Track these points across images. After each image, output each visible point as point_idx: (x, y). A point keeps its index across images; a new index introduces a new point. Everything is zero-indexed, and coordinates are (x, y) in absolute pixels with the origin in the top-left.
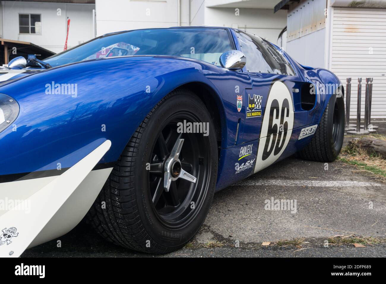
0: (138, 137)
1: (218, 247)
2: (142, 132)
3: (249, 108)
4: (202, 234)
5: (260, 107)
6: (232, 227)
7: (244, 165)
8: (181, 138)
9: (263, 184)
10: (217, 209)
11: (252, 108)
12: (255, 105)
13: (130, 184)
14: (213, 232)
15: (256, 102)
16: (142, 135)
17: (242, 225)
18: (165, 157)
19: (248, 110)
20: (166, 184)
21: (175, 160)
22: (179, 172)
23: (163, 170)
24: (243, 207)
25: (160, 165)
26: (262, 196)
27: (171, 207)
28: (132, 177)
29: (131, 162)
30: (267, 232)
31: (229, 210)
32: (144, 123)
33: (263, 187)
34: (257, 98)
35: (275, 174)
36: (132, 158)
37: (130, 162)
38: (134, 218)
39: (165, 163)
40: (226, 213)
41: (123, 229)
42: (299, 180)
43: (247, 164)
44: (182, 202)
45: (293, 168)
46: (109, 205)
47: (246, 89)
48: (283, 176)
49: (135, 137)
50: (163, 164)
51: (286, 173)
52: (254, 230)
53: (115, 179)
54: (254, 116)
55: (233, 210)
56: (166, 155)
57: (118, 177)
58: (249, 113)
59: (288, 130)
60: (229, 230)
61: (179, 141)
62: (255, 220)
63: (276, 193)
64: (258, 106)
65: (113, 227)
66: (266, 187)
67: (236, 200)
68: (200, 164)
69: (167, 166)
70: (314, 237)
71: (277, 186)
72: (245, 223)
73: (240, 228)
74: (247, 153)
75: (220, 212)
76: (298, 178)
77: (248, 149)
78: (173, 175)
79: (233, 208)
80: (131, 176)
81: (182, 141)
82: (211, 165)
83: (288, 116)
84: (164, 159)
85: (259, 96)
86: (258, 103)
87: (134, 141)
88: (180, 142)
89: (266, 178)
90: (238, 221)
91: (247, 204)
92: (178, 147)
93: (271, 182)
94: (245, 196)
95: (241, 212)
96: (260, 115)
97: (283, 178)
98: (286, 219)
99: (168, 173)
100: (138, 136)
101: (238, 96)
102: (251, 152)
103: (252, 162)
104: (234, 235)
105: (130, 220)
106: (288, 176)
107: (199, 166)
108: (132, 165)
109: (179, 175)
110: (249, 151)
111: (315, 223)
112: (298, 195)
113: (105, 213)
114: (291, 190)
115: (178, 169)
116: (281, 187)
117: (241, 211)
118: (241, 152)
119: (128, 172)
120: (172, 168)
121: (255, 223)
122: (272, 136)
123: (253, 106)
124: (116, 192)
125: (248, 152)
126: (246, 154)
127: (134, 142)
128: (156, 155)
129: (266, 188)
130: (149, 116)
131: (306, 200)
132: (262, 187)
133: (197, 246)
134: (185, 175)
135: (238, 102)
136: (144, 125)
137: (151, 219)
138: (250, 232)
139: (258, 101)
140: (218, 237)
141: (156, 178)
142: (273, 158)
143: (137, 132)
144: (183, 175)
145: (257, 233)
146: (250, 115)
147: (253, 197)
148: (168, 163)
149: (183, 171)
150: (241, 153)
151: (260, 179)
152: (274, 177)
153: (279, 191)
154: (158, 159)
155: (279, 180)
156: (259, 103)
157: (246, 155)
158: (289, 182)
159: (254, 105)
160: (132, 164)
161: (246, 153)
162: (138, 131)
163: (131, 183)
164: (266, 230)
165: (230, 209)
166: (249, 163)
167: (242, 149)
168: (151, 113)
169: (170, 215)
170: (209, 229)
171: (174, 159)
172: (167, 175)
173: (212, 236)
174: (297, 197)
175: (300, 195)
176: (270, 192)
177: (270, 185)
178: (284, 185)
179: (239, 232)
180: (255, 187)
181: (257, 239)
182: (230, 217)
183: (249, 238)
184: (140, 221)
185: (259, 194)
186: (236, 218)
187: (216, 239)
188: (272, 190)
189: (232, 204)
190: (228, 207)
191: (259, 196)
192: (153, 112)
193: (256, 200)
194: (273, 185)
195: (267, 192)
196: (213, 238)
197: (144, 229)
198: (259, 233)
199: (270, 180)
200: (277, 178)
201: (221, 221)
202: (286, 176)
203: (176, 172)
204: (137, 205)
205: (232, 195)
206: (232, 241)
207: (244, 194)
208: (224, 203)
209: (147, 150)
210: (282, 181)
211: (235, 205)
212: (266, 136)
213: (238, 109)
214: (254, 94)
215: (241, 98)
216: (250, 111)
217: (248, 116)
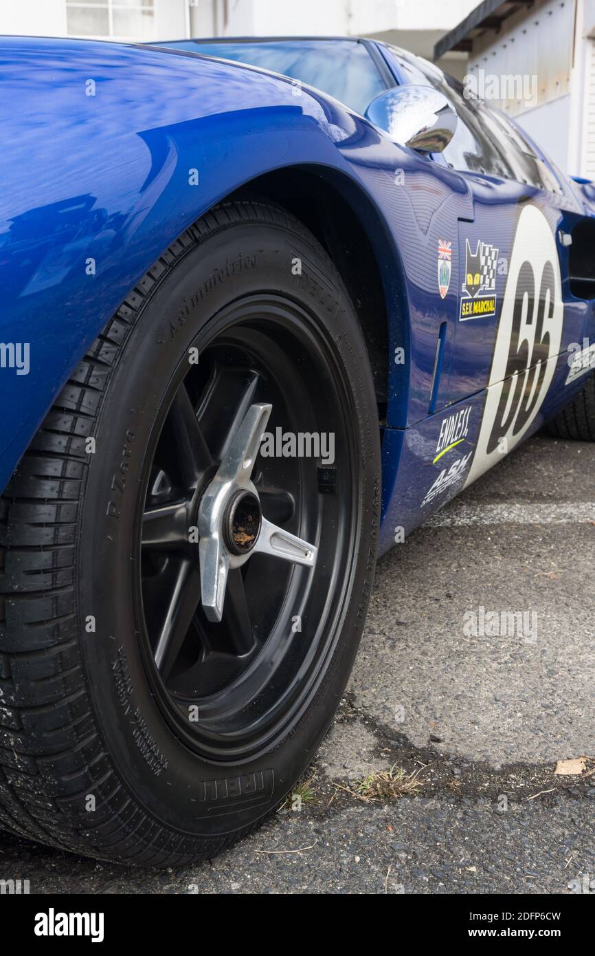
0: (82, 410)
1: (406, 794)
2: (99, 386)
3: (468, 287)
4: (335, 735)
5: (493, 284)
6: (429, 695)
7: (445, 475)
8: (259, 398)
9: (475, 522)
11: (473, 286)
12: (482, 277)
13: (58, 625)
14: (371, 724)
15: (483, 267)
16: (102, 397)
17: (460, 686)
18: (200, 476)
19: (466, 294)
20: (210, 592)
21: (242, 486)
22: (254, 531)
24: (440, 606)
25: (181, 509)
26: (487, 563)
27: (227, 656)
28: (60, 592)
29: (56, 524)
30: (551, 712)
31: (399, 623)
32: (106, 344)
33: (478, 530)
34: (487, 254)
35: (497, 484)
36: (59, 507)
37: (48, 524)
38: (84, 766)
39: (200, 500)
40: (393, 635)
41: (39, 810)
42: (572, 502)
43: (453, 471)
44: (265, 634)
45: (538, 464)
47: (460, 219)
48: (523, 489)
49: (69, 411)
50: (191, 504)
51: (526, 481)
52: (505, 705)
54: (478, 314)
55: (413, 623)
56: (201, 468)
58: (467, 304)
59: (549, 356)
60: (422, 708)
62: (494, 656)
63: (524, 551)
64: (487, 281)
66: (488, 531)
67: (412, 580)
68: (321, 490)
69: (209, 514)
71: (519, 527)
72: (464, 671)
73: (457, 698)
74: (456, 438)
75: (372, 632)
76: (567, 496)
77: (459, 425)
78: (232, 547)
79: (410, 613)
80: (56, 589)
81: (265, 412)
82: (361, 492)
83: (551, 315)
84: (195, 486)
85: (490, 248)
86: (488, 273)
87: (66, 427)
88: (258, 415)
89: (479, 500)
90: (442, 666)
91: (448, 596)
92: (251, 436)
93: (495, 512)
94: (436, 566)
95: (439, 628)
96: (492, 312)
97: (523, 497)
99: (212, 543)
100: (84, 403)
101: (440, 241)
102: (466, 431)
103: (464, 462)
104: (445, 733)
105: (64, 779)
107: (320, 497)
108: (61, 542)
109: (253, 541)
110: (460, 428)
112: (590, 554)
114: (564, 538)
115: (250, 518)
116: (531, 527)
117: (440, 623)
118: (441, 435)
119: (45, 571)
120: (231, 521)
121: (500, 672)
122: (515, 377)
123: (478, 279)
125: (458, 435)
126: (452, 441)
127: (64, 433)
128: (161, 473)
129: (490, 535)
130: (130, 311)
132: (476, 532)
133: (329, 797)
134: (275, 540)
135: (440, 263)
136: (107, 353)
137: (156, 754)
138: (495, 713)
139: (489, 263)
140: (393, 742)
141: (167, 561)
143: (78, 384)
144: (270, 540)
145: (519, 714)
146: (468, 310)
147: (460, 566)
148: (210, 501)
149: (268, 527)
150: (442, 438)
151: (461, 505)
152: (499, 495)
153: (531, 541)
154: (170, 489)
155: (517, 505)
156: (492, 272)
157: (454, 442)
158: (546, 511)
159: (477, 275)
160: (62, 534)
161: (454, 437)
162: (81, 378)
163: (61, 620)
164: (547, 702)
165: (402, 620)
166: (457, 466)
167: (445, 425)
168: (139, 299)
169: (223, 696)
170: (352, 707)
171: (234, 486)
172: (211, 550)
173: (371, 740)
176: (504, 549)
177: (498, 522)
178: (538, 522)
179: (456, 715)
180: (456, 531)
181: (530, 746)
182: (409, 650)
183: (499, 740)
184: (110, 773)
185: (473, 558)
186: (429, 654)
187: (386, 752)
188: (507, 539)
189: (403, 597)
190: (392, 608)
191: (476, 563)
192: (145, 294)
193: (473, 576)
194: (506, 524)
195: (495, 547)
196: (376, 749)
197: (129, 801)
198: (527, 716)
199: (492, 506)
200: (507, 498)
201: (385, 668)
202: (530, 490)
203: (240, 532)
204: (92, 710)
205: (395, 564)
206: (448, 760)
207: (429, 557)
208: (379, 596)
209: (127, 465)
210: (524, 507)
211: (413, 602)
212: (503, 378)
213: (440, 286)
214: (479, 241)
215: (447, 249)
216: (467, 295)
217: (463, 314)
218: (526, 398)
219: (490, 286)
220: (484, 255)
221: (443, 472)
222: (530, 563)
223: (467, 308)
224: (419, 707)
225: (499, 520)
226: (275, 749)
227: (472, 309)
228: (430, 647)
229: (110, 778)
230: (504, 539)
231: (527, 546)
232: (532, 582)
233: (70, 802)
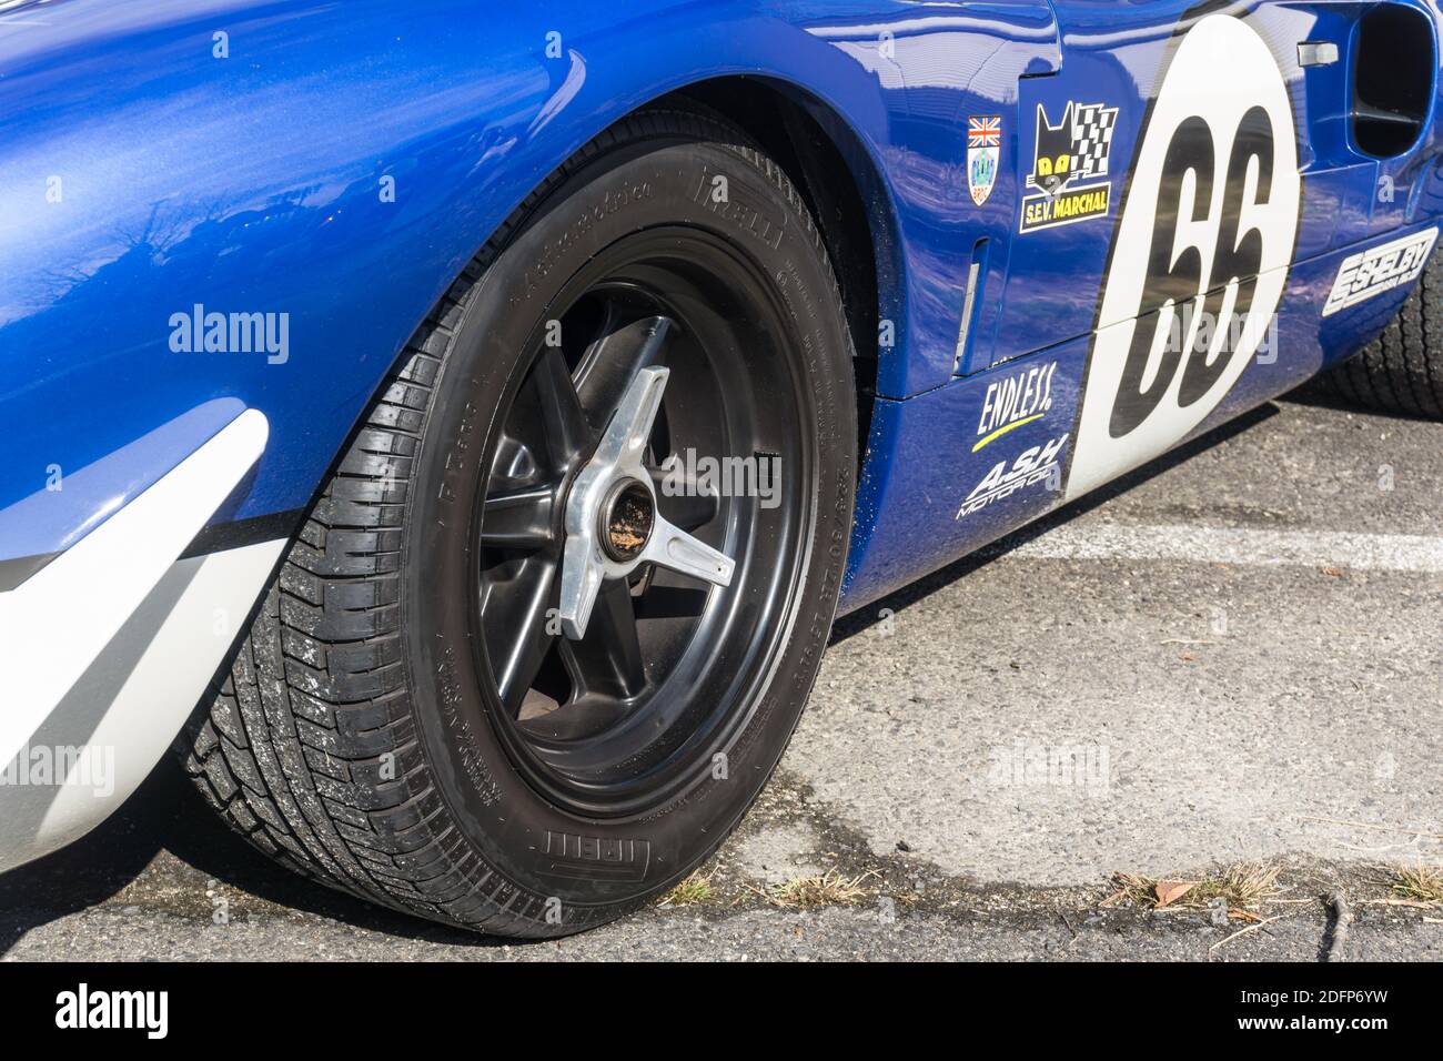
0: (417, 379)
1: (837, 902)
3: (1040, 179)
4: (764, 833)
5: (1104, 165)
6: (923, 796)
7: (1006, 470)
9: (1115, 553)
10: (860, 688)
11: (1053, 175)
12: (1075, 160)
13: (380, 614)
14: (822, 823)
15: (1078, 143)
16: (440, 365)
17: (976, 788)
18: (575, 456)
19: (1035, 191)
20: (571, 602)
21: (628, 472)
22: (643, 533)
23: (559, 518)
24: (996, 680)
25: (545, 498)
26: (1105, 621)
27: (606, 699)
28: (383, 578)
29: (383, 504)
30: (1092, 829)
31: (917, 700)
33: (1115, 567)
37: (374, 503)
38: (402, 776)
39: (571, 487)
40: (902, 715)
41: (350, 828)
42: (1313, 530)
43: (1022, 463)
44: (663, 674)
45: (1290, 456)
46: (277, 710)
48: (1233, 502)
49: (403, 380)
50: (558, 492)
52: (1030, 815)
53: (302, 588)
54: (1067, 218)
55: (941, 700)
56: (576, 445)
57: (316, 579)
58: (1039, 206)
59: (1262, 270)
60: (904, 812)
61: (643, 380)
63: (1177, 606)
64: (1089, 163)
65: (302, 814)
66: (1130, 570)
67: (966, 639)
69: (580, 505)
70: (1328, 864)
71: (1187, 565)
73: (963, 802)
74: (1023, 413)
75: (870, 709)
76: (1308, 519)
77: (1029, 392)
78: (610, 551)
79: (942, 686)
80: (378, 574)
81: (659, 379)
82: (816, 489)
83: (1262, 198)
84: (566, 468)
85: (1096, 110)
86: (1091, 149)
87: (399, 398)
88: (649, 382)
90: (959, 761)
91: (1014, 666)
93: (1159, 539)
94: (1016, 620)
95: (978, 711)
96: (1104, 211)
97: (1226, 516)
98: (1206, 755)
99: (581, 545)
101: (973, 121)
102: (1047, 403)
103: (1051, 452)
104: (923, 842)
106: (1256, 503)
108: (386, 523)
109: (642, 546)
111: (1348, 784)
112: (1291, 619)
113: (258, 747)
114: (1260, 590)
115: (641, 515)
116: (1210, 569)
117: (983, 704)
118: (987, 409)
119: (368, 554)
120: (609, 515)
122: (1167, 313)
123: (1063, 163)
124: (305, 650)
125: (1028, 407)
126: (1014, 417)
127: (395, 404)
128: (523, 449)
129: (1131, 577)
131: (1329, 648)
132: (1109, 570)
133: (733, 898)
134: (674, 546)
135: (973, 154)
137: (487, 781)
138: (1009, 825)
139: (1094, 133)
140: (844, 847)
141: (526, 563)
142: (1170, 421)
144: (667, 545)
145: (1044, 829)
146: (1042, 215)
147: (1056, 623)
148: (583, 490)
149: (662, 528)
152: (1184, 510)
153: (1198, 591)
154: (532, 471)
155: (1207, 530)
156: (1099, 148)
157: (1019, 419)
158: (1254, 543)
159: (1064, 158)
161: (1018, 411)
163: (383, 609)
164: (1094, 817)
165: (925, 695)
166: (1036, 457)
167: (994, 392)
170: (803, 802)
171: (618, 470)
172: (580, 552)
173: (815, 841)
174: (1286, 629)
175: (1301, 620)
176: (1145, 600)
177: (1155, 556)
178: (1228, 560)
179: (951, 823)
180: (1076, 567)
181: (1039, 866)
182: (917, 737)
183: (999, 857)
184: (430, 790)
185: (1085, 611)
186: (947, 745)
187: (831, 857)
188: (1158, 584)
189: (939, 664)
190: (916, 678)
191: (1085, 621)
192: (497, 244)
193: (1071, 641)
194: (1167, 560)
195: (1131, 597)
196: (818, 853)
197: (451, 828)
198: (1055, 832)
199: (1160, 528)
200: (1196, 516)
201: (870, 758)
202: (1247, 504)
203: (626, 532)
204: (413, 713)
205: (948, 613)
206: (913, 872)
207: (1010, 606)
208: (901, 659)
209: (465, 443)
210: (1220, 532)
211: (955, 671)
212: (1136, 314)
213: (972, 189)
214: (1070, 103)
215: (992, 129)
216: (1042, 192)
217: (1028, 221)
219: (1095, 169)
221: (1000, 467)
222: (1178, 626)
223: (1038, 212)
224: (902, 810)
225: (1159, 553)
226: (654, 818)
227: (1051, 212)
228: (954, 735)
229: (432, 795)
230: (1153, 585)
231: (1189, 599)
232: (1164, 656)
233: (385, 818)
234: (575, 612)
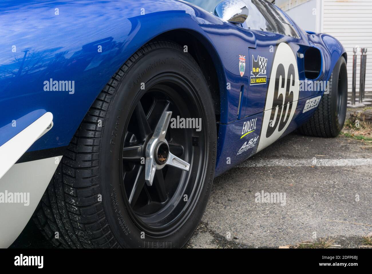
0: (103, 109)
2: (108, 101)
3: (253, 73)
4: (198, 236)
6: (236, 224)
7: (247, 144)
8: (168, 110)
9: (265, 165)
10: (214, 198)
11: (256, 72)
12: (260, 69)
13: (93, 179)
14: (212, 233)
15: (260, 65)
16: (109, 105)
17: (248, 221)
18: (147, 137)
19: (252, 75)
20: (148, 175)
21: (161, 140)
22: (166, 157)
23: (144, 154)
24: (246, 194)
25: (140, 148)
26: (267, 180)
27: (157, 203)
28: (94, 168)
29: (93, 146)
30: (281, 230)
31: (229, 200)
32: (111, 88)
33: (265, 168)
34: (262, 60)
35: (276, 152)
36: (94, 140)
37: (90, 146)
38: (101, 228)
39: (147, 145)
40: (226, 204)
41: (86, 245)
42: (305, 159)
43: (250, 142)
44: (171, 195)
45: (294, 145)
46: (63, 210)
47: (249, 48)
48: (286, 154)
49: (98, 109)
50: (143, 146)
51: (288, 151)
52: (264, 228)
53: (69, 172)
54: (259, 83)
55: (234, 200)
56: (147, 133)
57: (73, 169)
58: (253, 79)
59: (293, 101)
60: (232, 228)
61: (165, 114)
62: (263, 212)
63: (282, 176)
64: (262, 71)
65: (72, 241)
66: (269, 169)
67: (236, 185)
68: (194, 145)
69: (149, 149)
70: (343, 237)
71: (282, 167)
72: (251, 216)
73: (246, 225)
74: (251, 130)
75: (218, 203)
76: (303, 157)
77: (252, 125)
78: (158, 162)
79: (234, 197)
80: (92, 167)
81: (169, 114)
82: (208, 146)
83: (293, 85)
84: (145, 139)
85: (263, 58)
86: (263, 67)
87: (97, 114)
88: (167, 115)
89: (268, 158)
90: (243, 215)
91: (250, 191)
92: (164, 122)
93: (273, 162)
94: (247, 181)
95: (244, 202)
96: (265, 83)
97: (286, 157)
98: (301, 210)
99: (150, 159)
100: (103, 107)
101: (240, 56)
102: (255, 128)
103: (255, 140)
104: (240, 236)
105: (94, 232)
106: (291, 154)
107: (193, 147)
108: (94, 151)
109: (166, 160)
110: (252, 126)
111: (338, 215)
112: (308, 178)
113: (58, 222)
114: (299, 172)
115: (165, 152)
116: (286, 168)
117: (244, 200)
118: (244, 128)
119: (89, 161)
120: (157, 152)
121: (264, 217)
122: (277, 108)
123: (258, 70)
124: (71, 191)
125: (251, 128)
126: (249, 131)
127: (96, 116)
128: (133, 135)
129: (270, 170)
130: (119, 77)
131: (319, 184)
132: (264, 169)
134: (174, 160)
135: (240, 64)
136: (111, 91)
137: (126, 228)
138: (259, 231)
139: (263, 64)
140: (219, 239)
141: (135, 166)
142: (277, 134)
143: (102, 100)
144: (172, 160)
145: (268, 231)
146: (254, 81)
147: (256, 181)
148: (150, 145)
149: (171, 156)
150: (244, 129)
151: (261, 159)
152: (276, 156)
153: (286, 173)
154: (136, 141)
155: (283, 160)
156: (264, 67)
157: (250, 131)
158: (294, 162)
159: (258, 69)
160: (95, 149)
161: (250, 129)
162: (103, 99)
163: (94, 178)
164: (280, 227)
165: (230, 199)
166: (252, 141)
167: (245, 124)
168: (123, 73)
169: (154, 216)
170: (206, 227)
171: (158, 140)
172: (150, 162)
173: (212, 238)
174: (308, 180)
175: (310, 178)
176: (274, 175)
177: (274, 166)
178: (290, 166)
179: (245, 231)
180: (257, 169)
181: (270, 241)
182: (231, 209)
183: (259, 239)
184: (110, 232)
185: (262, 178)
186: (239, 211)
187: (216, 242)
188: (276, 172)
189: (232, 191)
190: (227, 195)
191: (262, 180)
192: (125, 72)
193: (260, 185)
194: (277, 166)
195: (271, 175)
196: (213, 241)
197: (116, 243)
198: (271, 232)
199: (273, 160)
200: (279, 157)
201: (221, 215)
202: (289, 154)
203: (161, 157)
204: (104, 209)
205: (231, 180)
206: (239, 245)
207: (245, 178)
208: (223, 191)
209: (117, 128)
210: (286, 160)
211: (236, 193)
212: (272, 108)
213: (240, 72)
214: (258, 56)
215: (244, 58)
216: (254, 76)
217: (251, 83)
218: (283, 116)
219: (264, 72)
220: (261, 61)
221: (246, 143)
222: (283, 180)
223: (253, 81)
224: (231, 228)
225: (274, 165)
226: (172, 235)
227: (256, 81)
228: (239, 208)
229: (110, 233)
230: (275, 172)
231: (284, 175)
232: (283, 187)
233: (96, 241)
234: (149, 178)
